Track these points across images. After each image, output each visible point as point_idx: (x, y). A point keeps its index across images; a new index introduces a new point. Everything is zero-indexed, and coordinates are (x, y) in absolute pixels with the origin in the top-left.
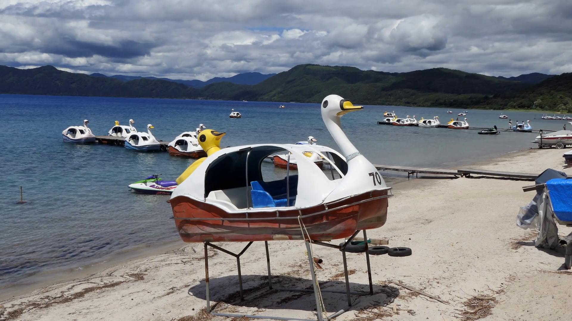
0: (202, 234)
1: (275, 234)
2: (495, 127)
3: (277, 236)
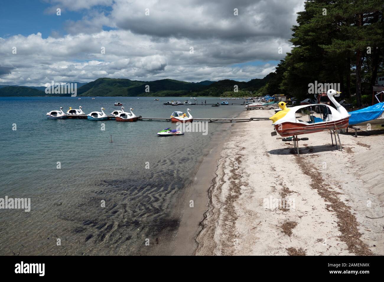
0: (295, 133)
2: (218, 103)
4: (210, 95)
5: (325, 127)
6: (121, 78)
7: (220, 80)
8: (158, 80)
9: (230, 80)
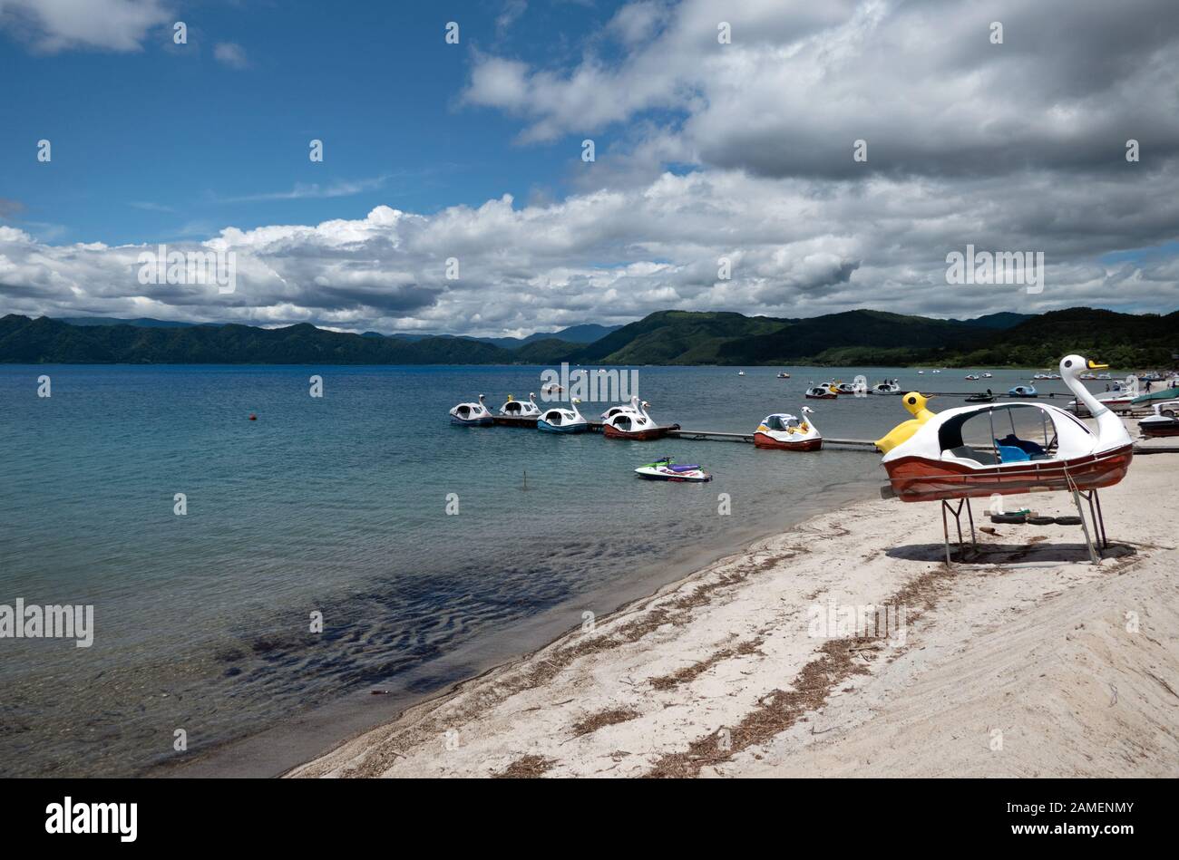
0: (937, 492)
1: (1032, 486)
2: (989, 391)
3: (1035, 488)
4: (1012, 361)
5: (1035, 478)
6: (717, 311)
7: (1052, 310)
8: (831, 315)
9: (1094, 308)
